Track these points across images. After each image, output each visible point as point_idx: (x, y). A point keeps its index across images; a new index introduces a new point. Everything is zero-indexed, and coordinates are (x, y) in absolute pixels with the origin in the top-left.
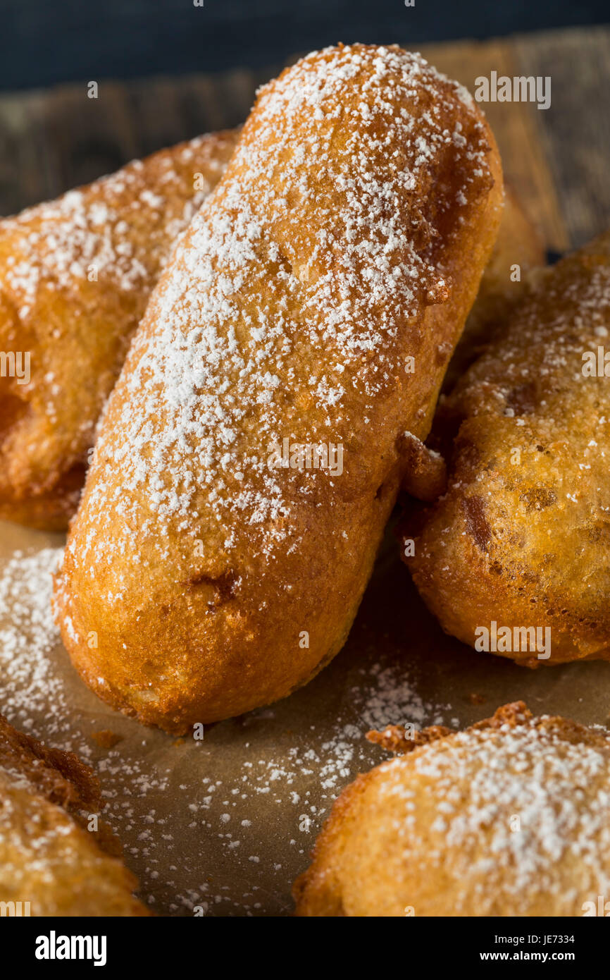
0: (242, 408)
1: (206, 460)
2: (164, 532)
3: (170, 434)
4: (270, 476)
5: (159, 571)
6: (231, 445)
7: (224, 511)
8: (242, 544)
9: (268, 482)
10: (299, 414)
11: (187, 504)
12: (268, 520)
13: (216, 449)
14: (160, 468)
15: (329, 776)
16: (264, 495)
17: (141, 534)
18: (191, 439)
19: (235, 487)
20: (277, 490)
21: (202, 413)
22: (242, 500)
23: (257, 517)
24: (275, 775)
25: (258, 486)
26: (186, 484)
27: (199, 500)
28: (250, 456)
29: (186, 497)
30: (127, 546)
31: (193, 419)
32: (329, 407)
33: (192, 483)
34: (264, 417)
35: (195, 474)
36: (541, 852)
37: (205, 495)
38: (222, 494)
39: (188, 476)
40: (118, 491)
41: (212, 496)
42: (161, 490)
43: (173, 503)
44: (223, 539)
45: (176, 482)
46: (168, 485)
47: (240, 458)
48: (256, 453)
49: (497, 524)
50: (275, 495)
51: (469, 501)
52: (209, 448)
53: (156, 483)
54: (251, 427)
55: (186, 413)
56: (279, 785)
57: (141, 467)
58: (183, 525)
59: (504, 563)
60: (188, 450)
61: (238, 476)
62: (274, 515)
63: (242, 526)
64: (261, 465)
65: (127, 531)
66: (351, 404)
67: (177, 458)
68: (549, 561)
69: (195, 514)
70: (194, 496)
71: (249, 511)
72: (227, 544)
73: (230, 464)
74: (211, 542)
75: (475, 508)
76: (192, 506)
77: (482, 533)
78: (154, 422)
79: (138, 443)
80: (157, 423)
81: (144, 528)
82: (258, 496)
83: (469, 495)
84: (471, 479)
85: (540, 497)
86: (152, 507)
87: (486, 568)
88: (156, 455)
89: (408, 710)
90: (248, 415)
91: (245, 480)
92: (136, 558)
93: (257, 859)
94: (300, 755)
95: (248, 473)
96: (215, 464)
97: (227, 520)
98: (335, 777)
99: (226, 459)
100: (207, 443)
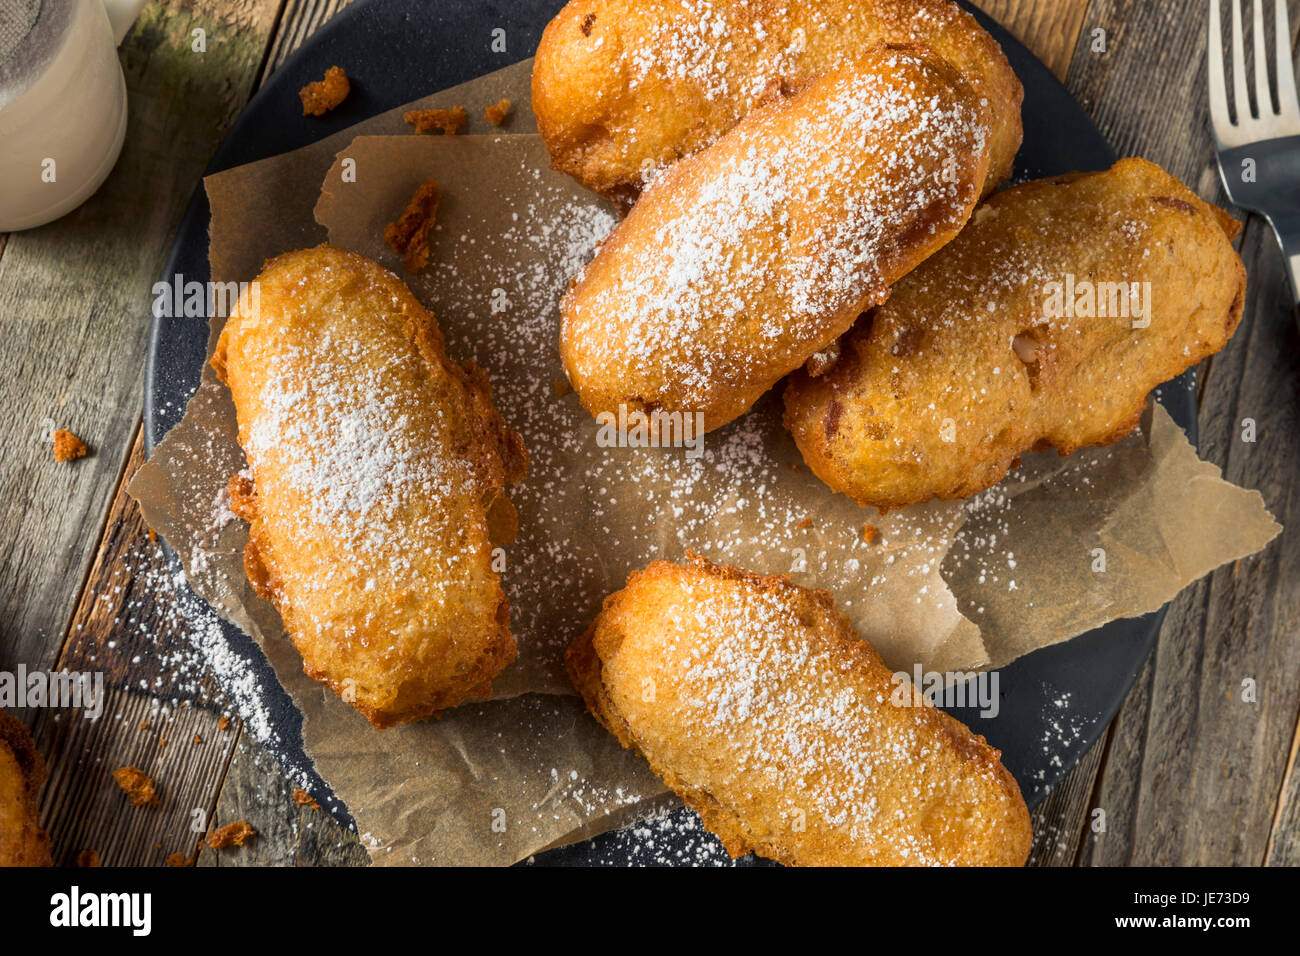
0: (712, 312)
1: (674, 335)
2: (626, 362)
3: (660, 302)
4: (709, 360)
5: (614, 380)
6: (694, 332)
7: (669, 369)
8: (671, 392)
9: (706, 364)
10: (746, 333)
11: (648, 354)
12: (695, 385)
13: (683, 329)
14: (644, 320)
15: (678, 488)
16: (699, 371)
17: (612, 354)
18: (670, 315)
19: (683, 358)
20: (710, 371)
21: (686, 301)
22: (684, 368)
23: (688, 381)
24: (648, 470)
25: (699, 364)
26: (654, 341)
27: (658, 355)
28: (702, 344)
29: (649, 351)
30: (601, 355)
31: (678, 302)
32: (768, 338)
33: (658, 343)
34: (723, 325)
35: (663, 338)
36: (733, 713)
37: (663, 354)
38: (673, 359)
39: (658, 337)
40: (613, 314)
41: (666, 357)
42: (637, 336)
43: (640, 350)
44: (661, 384)
45: (649, 336)
46: (643, 334)
47: (695, 342)
48: (706, 343)
49: (843, 431)
50: (706, 373)
51: (836, 405)
52: (679, 327)
53: (636, 329)
54: (711, 327)
55: (676, 294)
56: (646, 480)
57: (633, 310)
58: (640, 366)
59: (835, 454)
60: (666, 321)
61: (689, 353)
62: (699, 385)
63: (676, 382)
64: (707, 353)
65: (605, 346)
66: (783, 341)
67: (656, 321)
68: (862, 467)
69: (650, 363)
70: (655, 351)
71: (686, 376)
72: (662, 389)
73: (687, 344)
74: (653, 384)
75: (837, 411)
76: (651, 357)
77: (832, 429)
78: (656, 284)
79: (640, 291)
80: (658, 286)
81: (616, 352)
82: (696, 370)
83: (838, 400)
84: (844, 390)
85: (878, 432)
86: (627, 343)
87: (823, 451)
88: (645, 311)
89: (752, 453)
90: (714, 318)
91: (692, 358)
92: (603, 366)
93: (607, 530)
94: (669, 462)
95: (696, 354)
96: (676, 339)
97: (669, 374)
98: (681, 492)
99: (686, 339)
100: (679, 322)
